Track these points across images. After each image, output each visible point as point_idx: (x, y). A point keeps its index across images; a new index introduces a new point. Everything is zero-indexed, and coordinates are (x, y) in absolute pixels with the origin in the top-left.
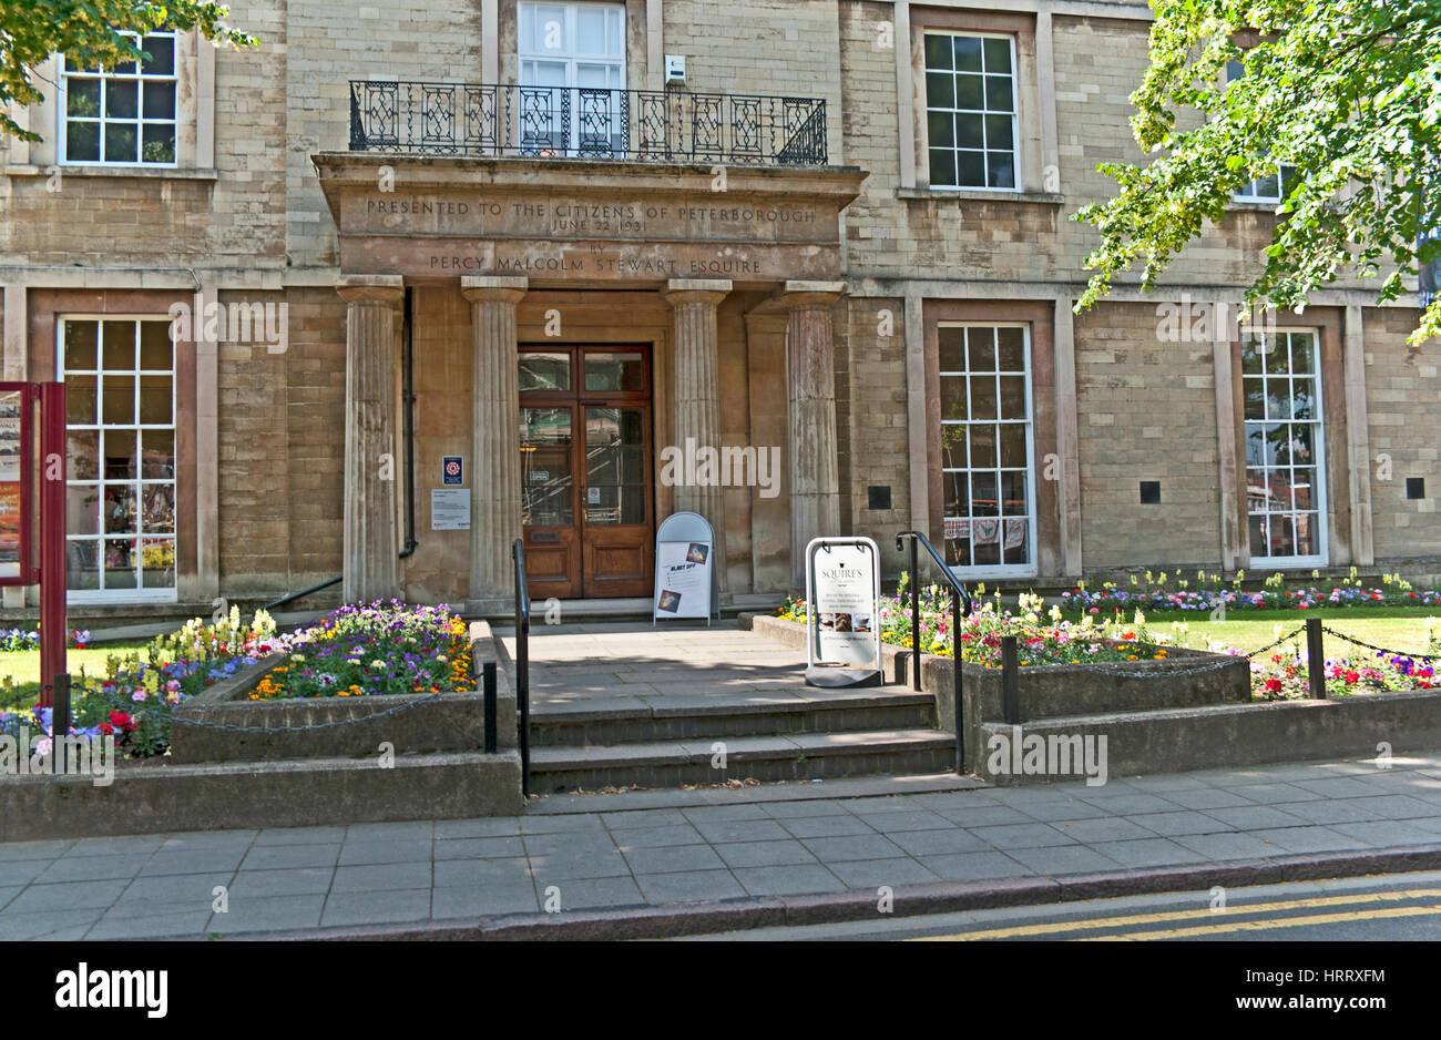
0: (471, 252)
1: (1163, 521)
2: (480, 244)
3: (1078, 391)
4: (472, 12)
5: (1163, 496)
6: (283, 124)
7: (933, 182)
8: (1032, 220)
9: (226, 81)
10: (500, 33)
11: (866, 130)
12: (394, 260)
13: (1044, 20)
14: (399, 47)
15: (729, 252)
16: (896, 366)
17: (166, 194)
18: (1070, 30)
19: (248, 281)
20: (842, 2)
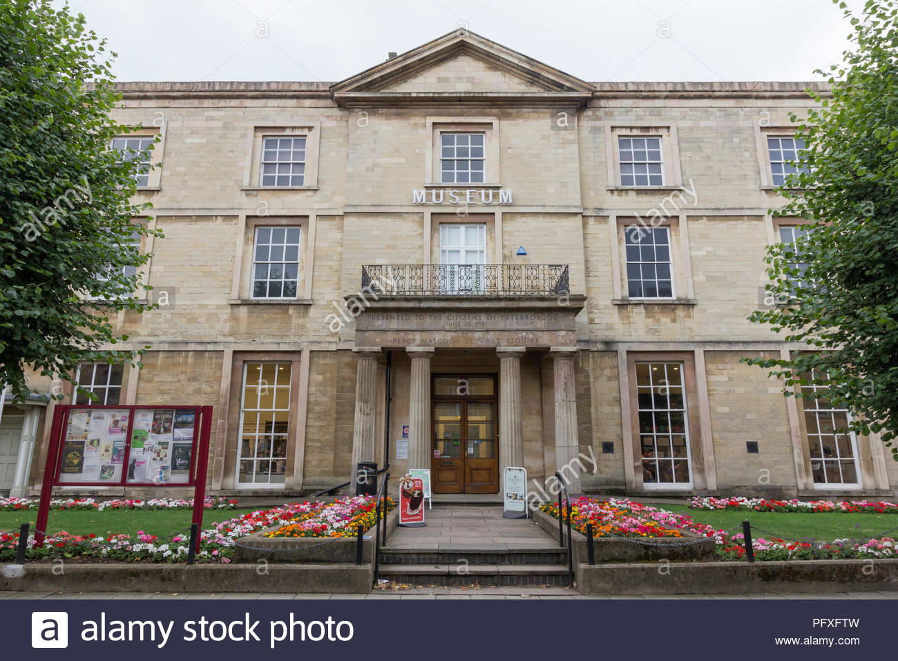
0: (410, 336)
1: (760, 462)
2: (414, 333)
3: (709, 395)
4: (420, 231)
5: (760, 449)
6: (340, 280)
7: (630, 296)
8: (680, 312)
9: (318, 263)
10: (432, 239)
11: (597, 274)
12: (378, 340)
13: (683, 218)
14: (389, 247)
15: (524, 334)
16: (615, 383)
17: (291, 311)
18: (696, 222)
19: (324, 347)
20: (583, 216)
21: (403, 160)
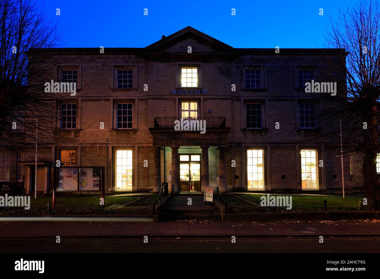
1: (286, 181)
3: (271, 160)
4: (174, 104)
5: (286, 178)
6: (147, 122)
7: (247, 127)
8: (263, 133)
10: (179, 107)
11: (236, 120)
13: (266, 100)
14: (164, 110)
16: (240, 157)
17: (131, 133)
18: (271, 102)
19: (142, 145)
20: (232, 99)
21: (168, 79)
